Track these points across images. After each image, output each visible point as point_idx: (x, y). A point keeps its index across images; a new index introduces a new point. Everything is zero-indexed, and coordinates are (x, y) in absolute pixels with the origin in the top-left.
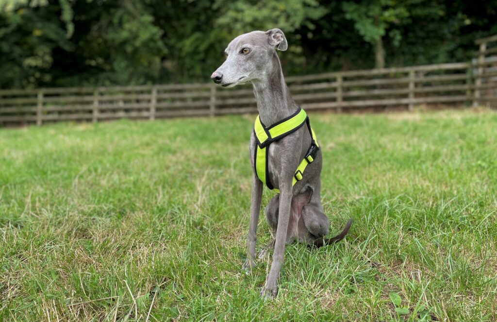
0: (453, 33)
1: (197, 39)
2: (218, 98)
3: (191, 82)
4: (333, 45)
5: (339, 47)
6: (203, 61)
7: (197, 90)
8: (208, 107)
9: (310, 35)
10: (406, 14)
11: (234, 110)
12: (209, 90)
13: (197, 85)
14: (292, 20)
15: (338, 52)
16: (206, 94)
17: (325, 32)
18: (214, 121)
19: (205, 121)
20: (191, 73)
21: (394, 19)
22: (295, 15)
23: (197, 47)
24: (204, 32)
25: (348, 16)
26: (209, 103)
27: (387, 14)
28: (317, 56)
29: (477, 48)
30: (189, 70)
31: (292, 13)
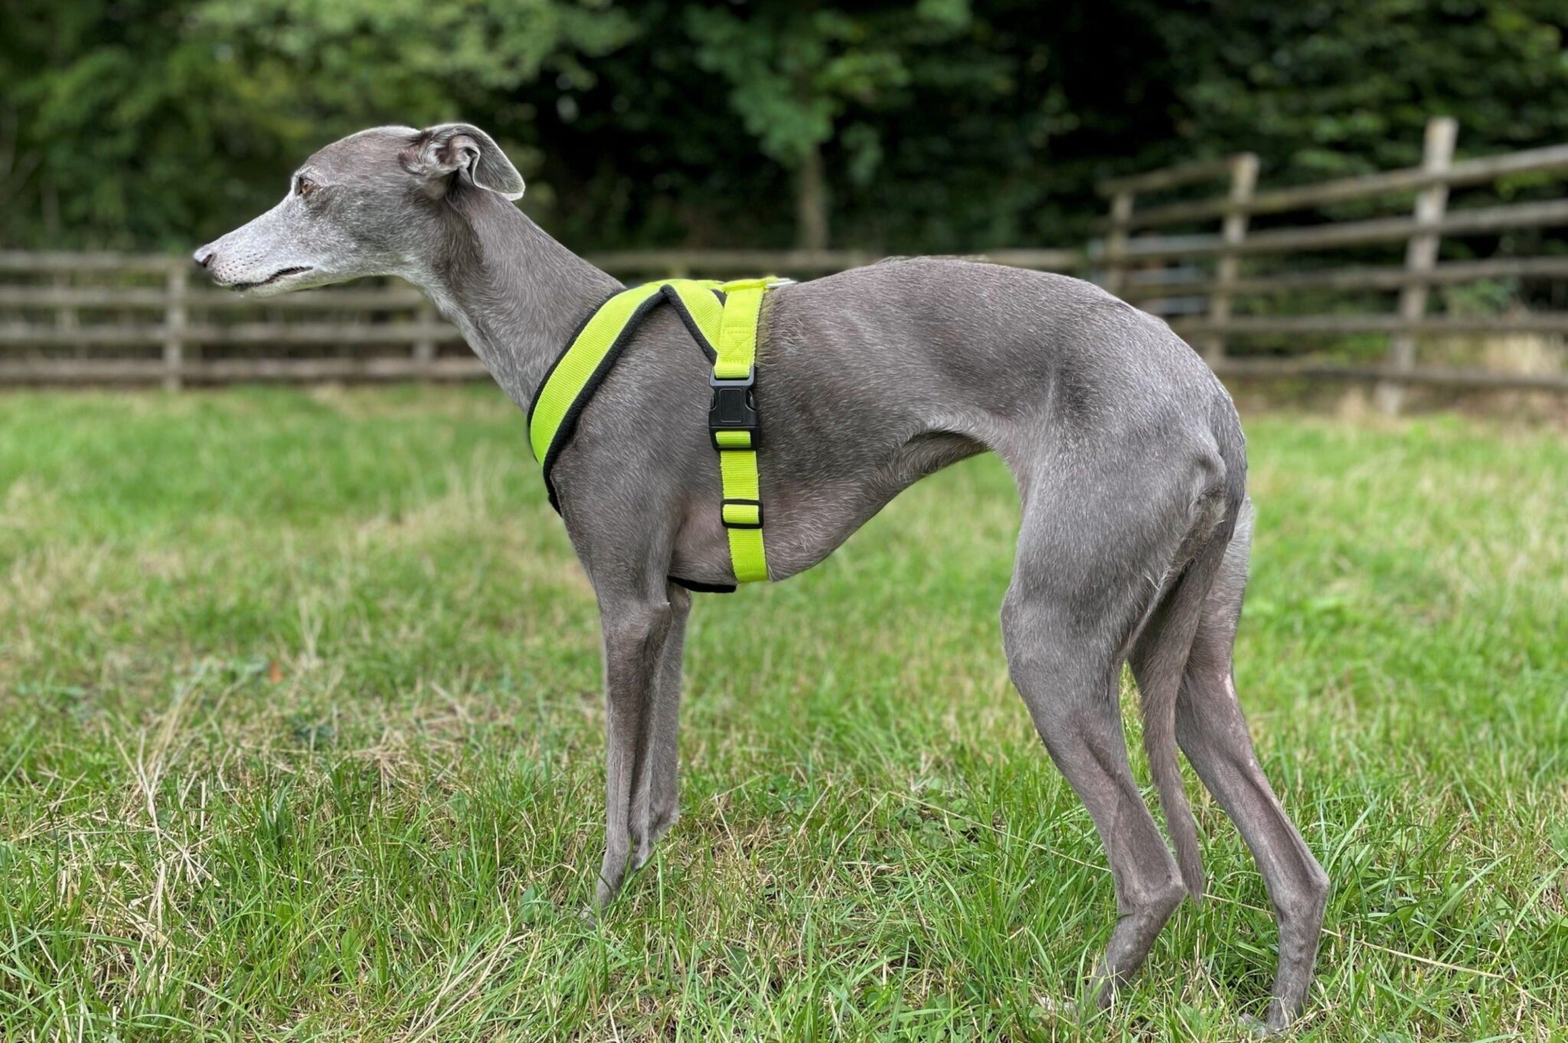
0: (1034, 153)
1: (106, 76)
2: (193, 315)
3: (79, 248)
4: (649, 155)
5: (672, 163)
6: (135, 163)
7: (105, 278)
8: (156, 352)
9: (567, 109)
10: (900, 76)
11: (270, 368)
12: (160, 282)
13: (107, 260)
14: (509, 45)
15: (665, 180)
16: (144, 297)
17: (621, 104)
18: (183, 406)
19: (139, 406)
20: (77, 207)
21: (862, 88)
22: (522, 29)
23: (107, 107)
24: (138, 49)
25: (708, 59)
26: (158, 334)
27: (841, 68)
28: (597, 188)
29: (1103, 207)
30: (65, 196)
31: (511, 21)
